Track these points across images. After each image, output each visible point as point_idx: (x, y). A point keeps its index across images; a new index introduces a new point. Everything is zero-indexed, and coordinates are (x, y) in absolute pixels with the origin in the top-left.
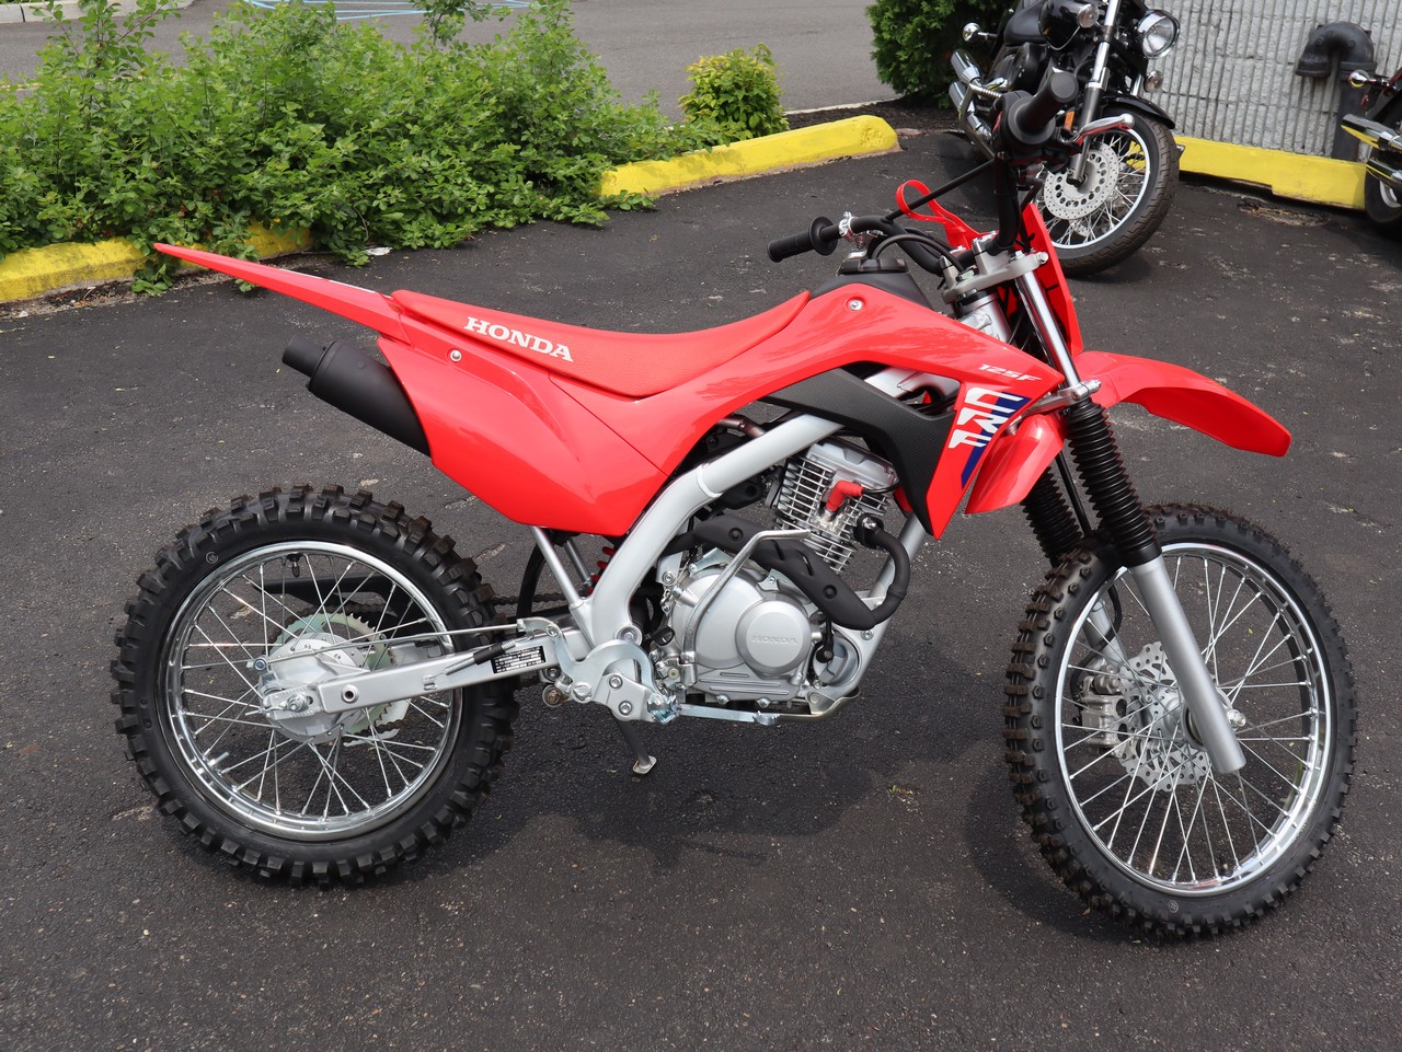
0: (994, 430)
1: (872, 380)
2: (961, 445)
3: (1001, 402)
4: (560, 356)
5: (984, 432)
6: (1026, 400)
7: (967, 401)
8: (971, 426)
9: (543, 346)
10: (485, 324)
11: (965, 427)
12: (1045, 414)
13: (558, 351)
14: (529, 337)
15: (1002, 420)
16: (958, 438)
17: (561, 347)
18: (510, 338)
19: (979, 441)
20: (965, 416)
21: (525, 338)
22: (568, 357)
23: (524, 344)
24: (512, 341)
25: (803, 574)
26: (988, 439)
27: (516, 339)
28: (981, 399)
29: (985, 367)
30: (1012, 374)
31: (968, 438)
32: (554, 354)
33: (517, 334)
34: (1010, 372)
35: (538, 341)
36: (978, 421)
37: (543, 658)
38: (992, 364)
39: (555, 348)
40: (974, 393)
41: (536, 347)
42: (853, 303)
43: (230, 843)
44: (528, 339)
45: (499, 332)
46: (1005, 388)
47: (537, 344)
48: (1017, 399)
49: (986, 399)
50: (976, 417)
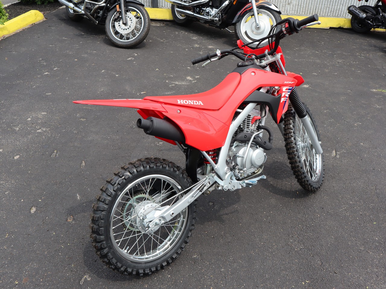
0: (288, 96)
1: (260, 91)
2: (283, 101)
3: (289, 89)
4: (201, 104)
7: (283, 91)
8: (285, 96)
9: (196, 103)
10: (182, 101)
11: (283, 97)
13: (199, 103)
14: (192, 101)
15: (289, 93)
17: (200, 102)
18: (189, 103)
19: (286, 99)
20: (283, 94)
22: (202, 104)
23: (192, 103)
24: (190, 104)
25: (259, 141)
27: (190, 103)
28: (286, 90)
29: (285, 82)
30: (290, 82)
31: (284, 99)
32: (199, 104)
33: (190, 101)
35: (195, 101)
37: (210, 184)
38: (287, 81)
39: (199, 102)
40: (284, 89)
41: (195, 104)
42: (252, 73)
43: (141, 270)
45: (186, 102)
46: (289, 86)
47: (195, 103)
48: (291, 88)
49: (286, 89)
50: (285, 94)
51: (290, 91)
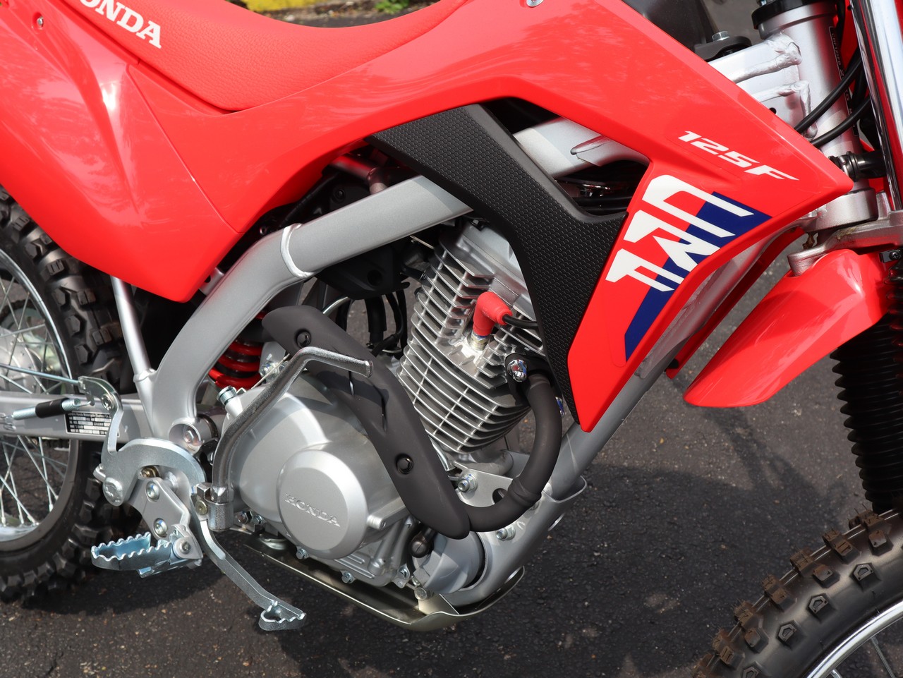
0: (690, 265)
2: (627, 280)
3: (708, 212)
4: (148, 38)
5: (670, 265)
6: (759, 217)
7: (647, 198)
8: (647, 248)
9: (132, 21)
11: (635, 248)
12: (860, 251)
13: (147, 31)
14: (120, 6)
15: (708, 249)
16: (623, 265)
17: (152, 25)
18: (98, 6)
19: (660, 279)
20: (639, 226)
21: (115, 7)
22: (156, 42)
23: (112, 16)
24: (100, 11)
25: (373, 424)
26: (678, 280)
27: (105, 10)
28: (672, 200)
29: (690, 137)
31: (641, 270)
32: (141, 35)
34: (734, 154)
35: (129, 12)
36: (662, 242)
38: (704, 134)
39: (146, 25)
41: (123, 23)
44: (118, 10)
46: (719, 185)
47: (126, 18)
48: (741, 212)
49: (679, 200)
50: (660, 232)
51: (722, 233)
